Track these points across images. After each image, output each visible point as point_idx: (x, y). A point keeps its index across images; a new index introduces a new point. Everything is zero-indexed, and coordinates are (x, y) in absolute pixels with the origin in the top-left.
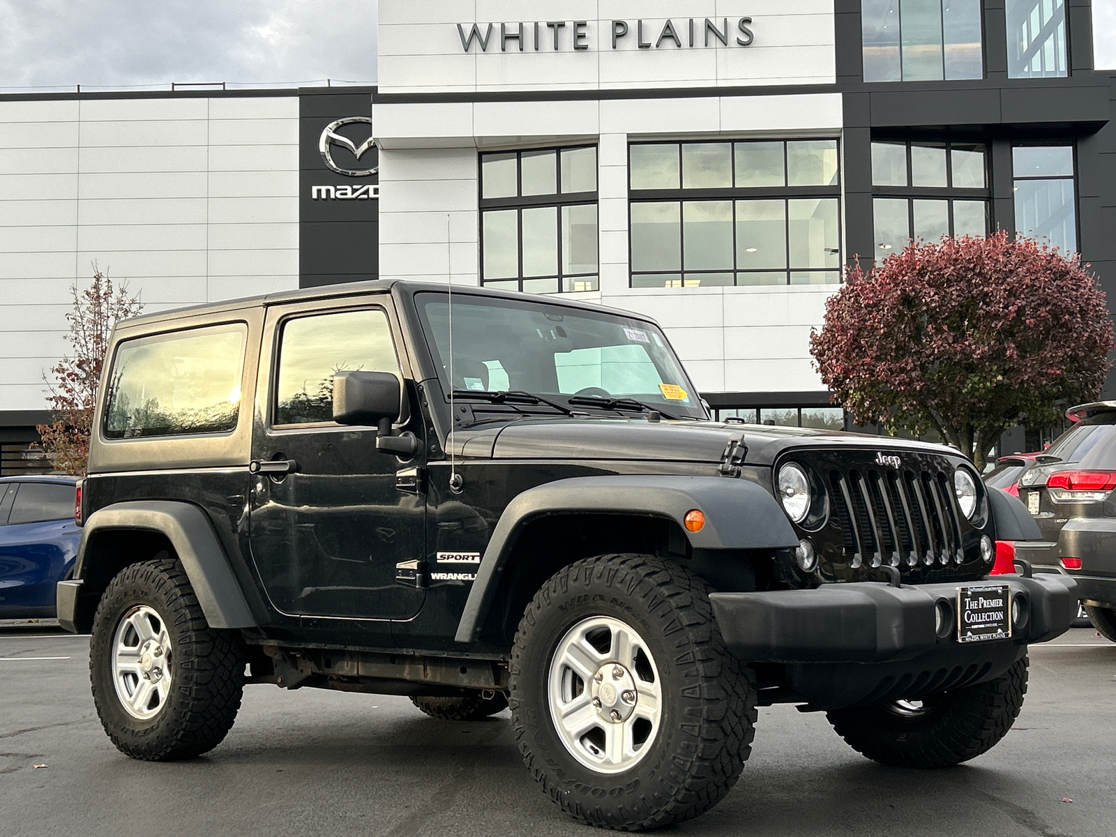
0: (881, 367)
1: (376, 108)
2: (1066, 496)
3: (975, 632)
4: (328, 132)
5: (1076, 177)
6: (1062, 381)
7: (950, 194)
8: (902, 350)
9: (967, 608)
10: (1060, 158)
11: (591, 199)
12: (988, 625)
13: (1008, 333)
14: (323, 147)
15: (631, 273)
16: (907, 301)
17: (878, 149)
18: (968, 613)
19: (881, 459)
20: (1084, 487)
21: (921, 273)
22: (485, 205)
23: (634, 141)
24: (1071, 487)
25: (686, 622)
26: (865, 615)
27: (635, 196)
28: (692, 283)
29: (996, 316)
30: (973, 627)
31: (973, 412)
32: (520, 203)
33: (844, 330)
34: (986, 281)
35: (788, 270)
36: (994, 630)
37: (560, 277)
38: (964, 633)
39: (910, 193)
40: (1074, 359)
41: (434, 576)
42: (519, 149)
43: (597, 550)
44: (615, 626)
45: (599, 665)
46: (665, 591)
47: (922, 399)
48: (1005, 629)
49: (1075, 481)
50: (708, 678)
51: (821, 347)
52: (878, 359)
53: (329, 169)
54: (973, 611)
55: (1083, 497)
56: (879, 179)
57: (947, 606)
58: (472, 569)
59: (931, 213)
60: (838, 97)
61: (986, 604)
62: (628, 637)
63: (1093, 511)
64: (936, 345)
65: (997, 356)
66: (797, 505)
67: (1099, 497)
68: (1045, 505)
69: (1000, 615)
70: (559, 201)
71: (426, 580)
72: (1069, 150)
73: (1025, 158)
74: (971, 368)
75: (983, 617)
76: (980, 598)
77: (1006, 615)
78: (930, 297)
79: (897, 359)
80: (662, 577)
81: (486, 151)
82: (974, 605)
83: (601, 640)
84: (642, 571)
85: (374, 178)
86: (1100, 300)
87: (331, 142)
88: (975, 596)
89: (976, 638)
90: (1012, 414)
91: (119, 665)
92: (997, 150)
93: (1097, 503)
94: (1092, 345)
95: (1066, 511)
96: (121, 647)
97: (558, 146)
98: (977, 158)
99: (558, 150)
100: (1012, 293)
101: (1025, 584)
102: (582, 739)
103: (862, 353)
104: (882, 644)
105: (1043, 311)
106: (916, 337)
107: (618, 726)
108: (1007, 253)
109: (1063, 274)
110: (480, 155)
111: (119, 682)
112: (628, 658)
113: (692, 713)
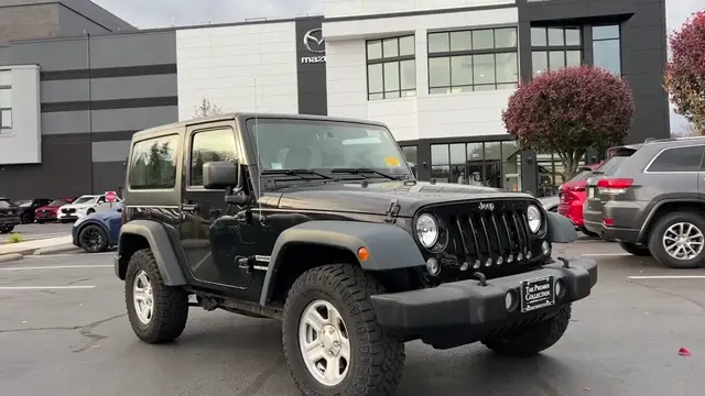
0: (532, 125)
1: (323, 24)
2: (606, 191)
3: (531, 305)
4: (307, 35)
5: (620, 38)
6: (611, 129)
7: (565, 49)
8: (541, 118)
9: (527, 292)
10: (614, 30)
11: (412, 58)
12: (540, 300)
13: (588, 108)
14: (305, 41)
15: (429, 88)
16: (543, 96)
17: (534, 30)
18: (528, 295)
19: (482, 206)
20: (614, 187)
21: (549, 84)
22: (369, 63)
23: (429, 33)
24: (609, 187)
25: (361, 309)
26: (462, 305)
27: (430, 56)
28: (455, 90)
29: (582, 102)
30: (531, 302)
31: (572, 143)
32: (383, 61)
33: (515, 110)
34: (578, 87)
35: (496, 84)
36: (544, 302)
37: (400, 91)
38: (525, 307)
39: (548, 49)
40: (617, 119)
41: (256, 267)
42: (382, 39)
43: (320, 263)
44: (330, 307)
45: (324, 325)
46: (351, 290)
47: (550, 138)
48: (551, 300)
49: (610, 184)
50: (373, 342)
51: (507, 117)
52: (531, 122)
53: (307, 51)
54: (531, 293)
55: (614, 191)
56: (534, 44)
57: (515, 293)
58: (266, 264)
59: (557, 57)
60: (516, 9)
61: (539, 288)
62: (335, 314)
63: (619, 198)
64: (555, 114)
65: (583, 118)
66: (429, 238)
67: (621, 191)
68: (596, 194)
69: (548, 293)
70: (399, 59)
71: (252, 269)
72: (617, 26)
73: (598, 32)
74: (572, 125)
75: (537, 295)
76: (535, 286)
77: (551, 292)
78: (553, 94)
79: (539, 121)
80: (351, 281)
81: (368, 40)
82: (532, 290)
83: (323, 311)
84: (341, 277)
85: (324, 54)
86: (629, 93)
87: (309, 40)
88: (532, 285)
89: (533, 308)
90: (589, 143)
91: (137, 297)
92: (586, 28)
93: (621, 194)
94: (625, 112)
95: (607, 197)
96: (136, 288)
97: (398, 36)
98: (576, 32)
99: (398, 37)
100: (589, 91)
101: (564, 272)
102: (316, 363)
103: (524, 120)
104: (472, 321)
105: (603, 99)
106: (548, 111)
107: (333, 358)
108: (587, 74)
109: (612, 82)
110: (367, 41)
111: (136, 304)
112: (336, 323)
113: (365, 361)
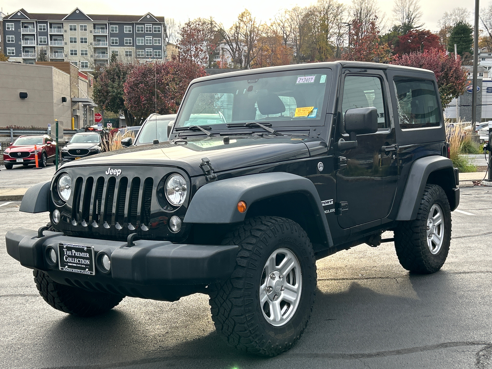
3: (69, 267)
9: (65, 254)
12: (79, 265)
18: (66, 256)
30: (69, 264)
38: (63, 266)
48: (91, 269)
54: (69, 256)
61: (77, 254)
69: (87, 262)
75: (75, 260)
76: (73, 250)
77: (91, 262)
82: (69, 253)
89: (70, 270)
